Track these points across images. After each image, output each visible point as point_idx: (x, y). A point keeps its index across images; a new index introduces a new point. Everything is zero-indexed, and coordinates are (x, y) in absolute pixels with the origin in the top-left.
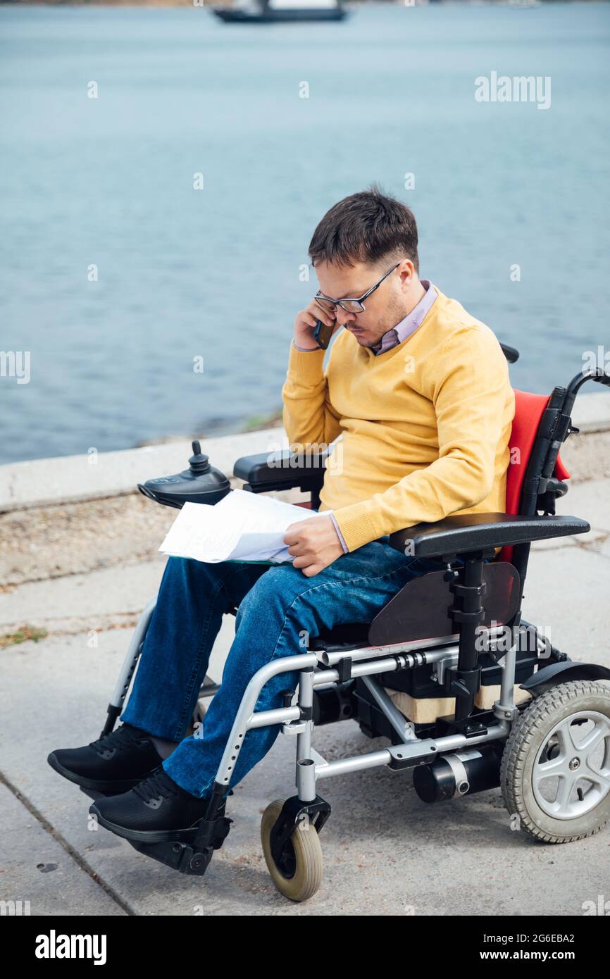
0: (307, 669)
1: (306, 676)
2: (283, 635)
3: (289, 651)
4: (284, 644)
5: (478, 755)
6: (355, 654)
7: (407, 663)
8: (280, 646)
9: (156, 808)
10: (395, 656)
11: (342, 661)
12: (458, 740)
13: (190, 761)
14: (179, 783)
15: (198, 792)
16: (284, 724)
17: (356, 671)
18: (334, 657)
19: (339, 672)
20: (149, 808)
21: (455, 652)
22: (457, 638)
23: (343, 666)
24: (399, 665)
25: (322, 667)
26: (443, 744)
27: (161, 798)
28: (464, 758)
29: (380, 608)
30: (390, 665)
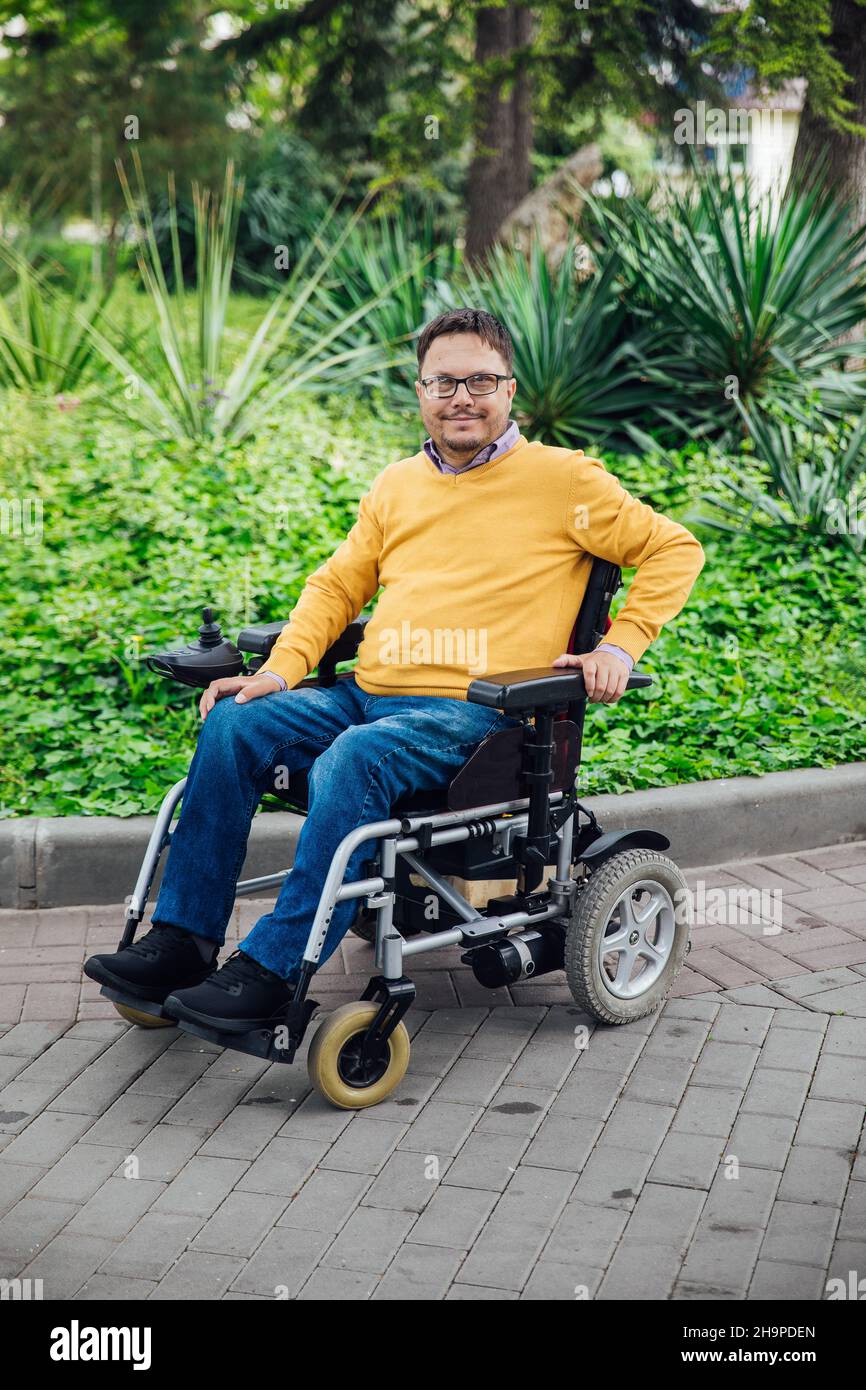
0: (390, 836)
1: (389, 843)
2: (370, 794)
3: (375, 813)
4: (370, 804)
5: (537, 935)
6: (435, 820)
7: (479, 831)
8: (367, 806)
9: (238, 994)
10: (468, 824)
11: (423, 826)
12: (520, 917)
13: (273, 939)
14: (263, 963)
15: (283, 971)
16: (367, 897)
17: (437, 838)
18: (415, 823)
19: (419, 840)
20: (229, 996)
21: (524, 821)
22: (526, 801)
23: (423, 833)
24: (471, 832)
25: (405, 834)
26: (509, 920)
27: (241, 984)
28: (526, 938)
29: (459, 768)
30: (463, 833)
